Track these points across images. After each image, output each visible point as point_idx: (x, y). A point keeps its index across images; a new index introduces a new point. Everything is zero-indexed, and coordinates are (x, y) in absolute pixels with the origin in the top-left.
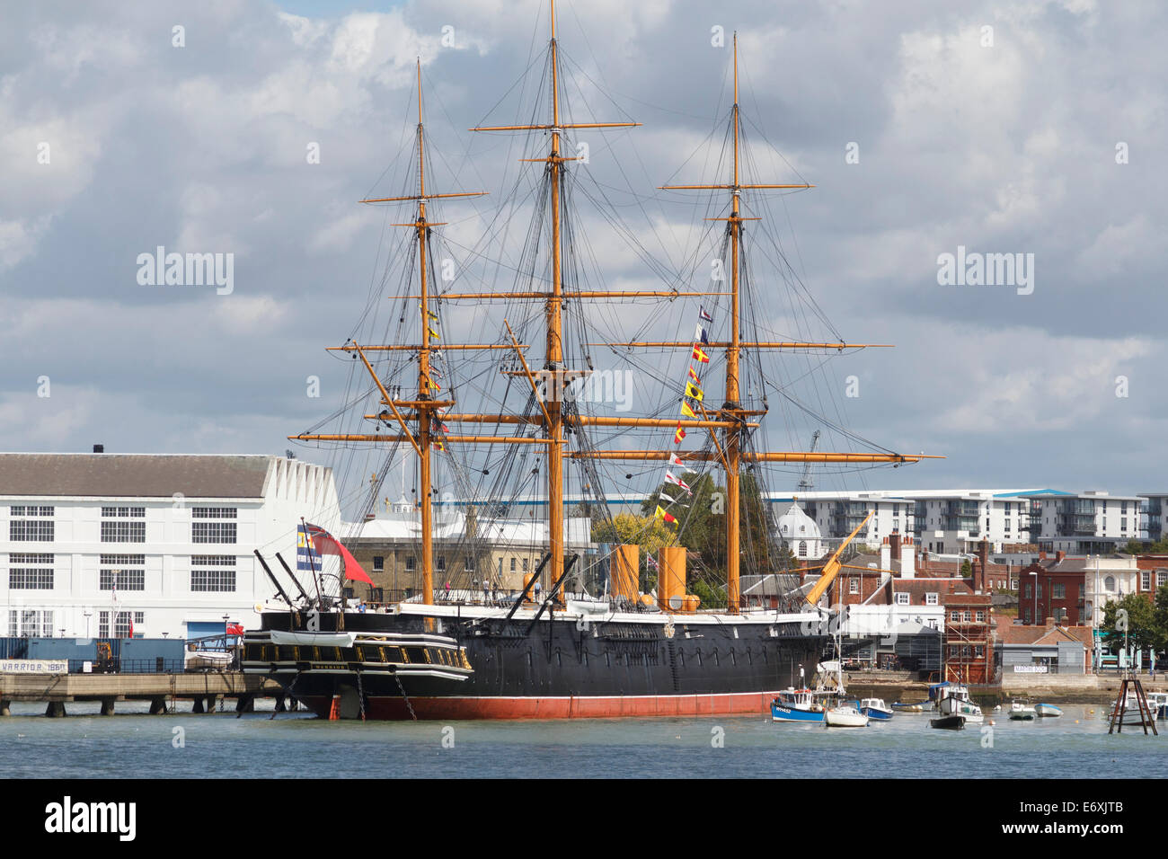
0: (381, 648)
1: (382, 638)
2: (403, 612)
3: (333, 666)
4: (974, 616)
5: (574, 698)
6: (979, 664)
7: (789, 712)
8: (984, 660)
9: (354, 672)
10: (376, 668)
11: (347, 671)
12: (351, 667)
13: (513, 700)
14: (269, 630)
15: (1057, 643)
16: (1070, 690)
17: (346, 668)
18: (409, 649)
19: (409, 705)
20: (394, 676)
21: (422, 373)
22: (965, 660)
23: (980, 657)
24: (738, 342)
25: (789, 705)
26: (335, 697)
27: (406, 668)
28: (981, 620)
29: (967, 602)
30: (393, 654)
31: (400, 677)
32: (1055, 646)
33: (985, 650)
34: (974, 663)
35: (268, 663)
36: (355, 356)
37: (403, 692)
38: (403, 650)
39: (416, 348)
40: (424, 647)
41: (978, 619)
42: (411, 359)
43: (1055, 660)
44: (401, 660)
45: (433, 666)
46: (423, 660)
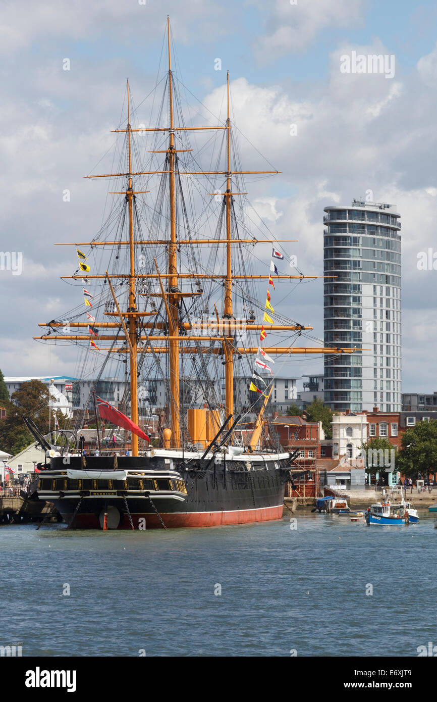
0: (141, 481)
1: (142, 474)
2: (156, 455)
3: (106, 493)
4: (307, 454)
5: (223, 512)
6: (311, 484)
7: (379, 519)
8: (314, 482)
9: (121, 497)
10: (135, 494)
11: (116, 497)
12: (118, 493)
13: (201, 514)
14: (66, 469)
15: (350, 470)
16: (359, 500)
17: (115, 494)
18: (159, 481)
19: (161, 519)
20: (149, 500)
21: (131, 294)
22: (301, 482)
23: (311, 480)
24: (231, 275)
25: (379, 514)
26: (105, 514)
27: (156, 494)
28: (311, 456)
29: (302, 445)
30: (149, 484)
31: (153, 499)
32: (348, 472)
33: (314, 476)
34: (308, 484)
35: (58, 492)
36: (105, 282)
37: (156, 510)
38: (155, 481)
39: (125, 277)
40: (170, 479)
41: (309, 456)
42: (121, 284)
43: (349, 481)
44: (153, 488)
45: (175, 492)
46: (168, 488)
